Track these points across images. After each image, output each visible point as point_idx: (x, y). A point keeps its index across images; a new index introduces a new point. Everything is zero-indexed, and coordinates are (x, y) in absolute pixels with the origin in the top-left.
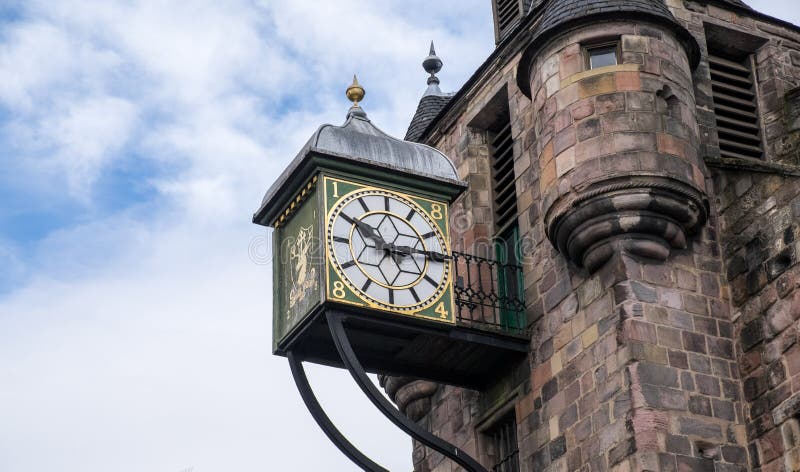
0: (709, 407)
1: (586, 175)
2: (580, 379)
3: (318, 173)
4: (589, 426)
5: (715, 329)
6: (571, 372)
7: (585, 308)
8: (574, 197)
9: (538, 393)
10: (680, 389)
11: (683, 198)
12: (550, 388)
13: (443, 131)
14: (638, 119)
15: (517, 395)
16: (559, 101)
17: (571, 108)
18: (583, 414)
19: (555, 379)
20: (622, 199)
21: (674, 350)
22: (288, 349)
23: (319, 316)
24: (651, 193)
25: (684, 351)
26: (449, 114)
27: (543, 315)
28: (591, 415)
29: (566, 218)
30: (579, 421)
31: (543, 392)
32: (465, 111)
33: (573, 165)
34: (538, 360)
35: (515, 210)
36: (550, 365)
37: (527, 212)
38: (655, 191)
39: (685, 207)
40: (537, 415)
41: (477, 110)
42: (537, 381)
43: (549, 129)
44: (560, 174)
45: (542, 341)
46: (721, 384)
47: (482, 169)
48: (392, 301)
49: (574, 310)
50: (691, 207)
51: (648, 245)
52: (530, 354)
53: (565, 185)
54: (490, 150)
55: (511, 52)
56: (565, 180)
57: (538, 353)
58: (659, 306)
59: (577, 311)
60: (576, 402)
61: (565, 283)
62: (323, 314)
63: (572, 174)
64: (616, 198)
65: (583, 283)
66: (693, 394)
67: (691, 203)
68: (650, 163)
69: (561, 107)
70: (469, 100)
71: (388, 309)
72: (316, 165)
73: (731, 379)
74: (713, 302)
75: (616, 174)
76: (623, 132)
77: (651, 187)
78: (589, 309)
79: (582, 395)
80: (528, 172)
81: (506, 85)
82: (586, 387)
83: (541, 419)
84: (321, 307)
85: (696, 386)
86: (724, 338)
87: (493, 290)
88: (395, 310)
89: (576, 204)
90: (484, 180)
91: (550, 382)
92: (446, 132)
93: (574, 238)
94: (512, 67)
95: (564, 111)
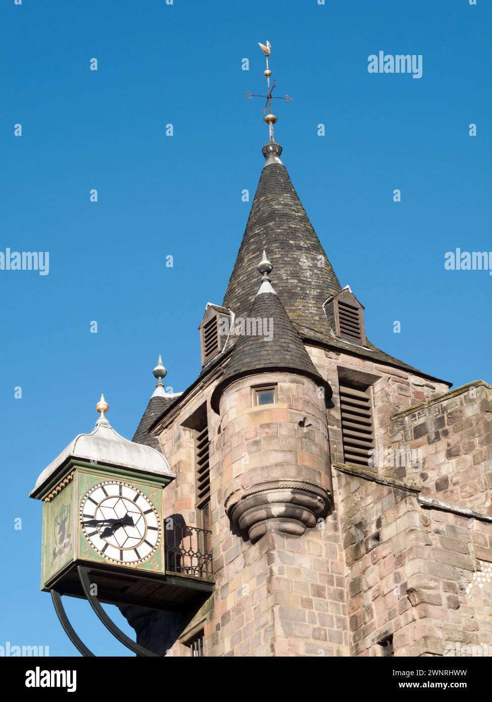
0: (325, 635)
1: (251, 479)
2: (244, 613)
3: (74, 470)
4: (248, 646)
5: (333, 582)
6: (239, 609)
7: (249, 565)
8: (243, 493)
9: (218, 620)
10: (307, 623)
11: (314, 494)
12: (225, 617)
13: (164, 426)
14: (286, 441)
15: (205, 619)
16: (236, 426)
17: (243, 432)
18: (246, 637)
19: (229, 611)
20: (272, 496)
21: (304, 597)
22: (51, 588)
23: (73, 569)
24: (292, 492)
25: (311, 597)
26: (169, 415)
27: (223, 567)
28: (250, 638)
29: (238, 506)
30: (243, 642)
31: (221, 620)
32: (179, 414)
33: (243, 471)
34: (219, 597)
35: (208, 489)
36: (226, 601)
37: (216, 493)
38: (296, 490)
39: (315, 501)
40: (217, 635)
41: (187, 416)
42: (218, 612)
43: (229, 443)
44: (234, 476)
45: (223, 584)
46: (335, 619)
47: (189, 456)
48: (122, 559)
49: (243, 565)
50: (320, 500)
51: (291, 526)
52: (214, 593)
53: (237, 484)
54: (195, 443)
55: (210, 379)
56: (237, 480)
57: (219, 592)
58: (296, 567)
59: (244, 567)
60: (241, 628)
61: (237, 546)
62: (76, 566)
63: (242, 477)
64: (270, 494)
65: (249, 548)
66: (315, 626)
67: (319, 498)
68: (292, 471)
69: (237, 430)
70: (181, 408)
71: (119, 564)
72: (73, 465)
73: (342, 616)
74: (332, 563)
75: (270, 479)
76: (276, 451)
77: (292, 488)
78: (252, 566)
79: (245, 625)
80: (218, 465)
81: (206, 402)
82: (248, 619)
83: (219, 638)
84: (73, 563)
85: (318, 621)
86: (339, 588)
87: (191, 548)
88: (124, 564)
89: (244, 498)
90: (190, 465)
91: (226, 613)
92: (167, 427)
93: (242, 519)
94: (210, 389)
95: (239, 432)
